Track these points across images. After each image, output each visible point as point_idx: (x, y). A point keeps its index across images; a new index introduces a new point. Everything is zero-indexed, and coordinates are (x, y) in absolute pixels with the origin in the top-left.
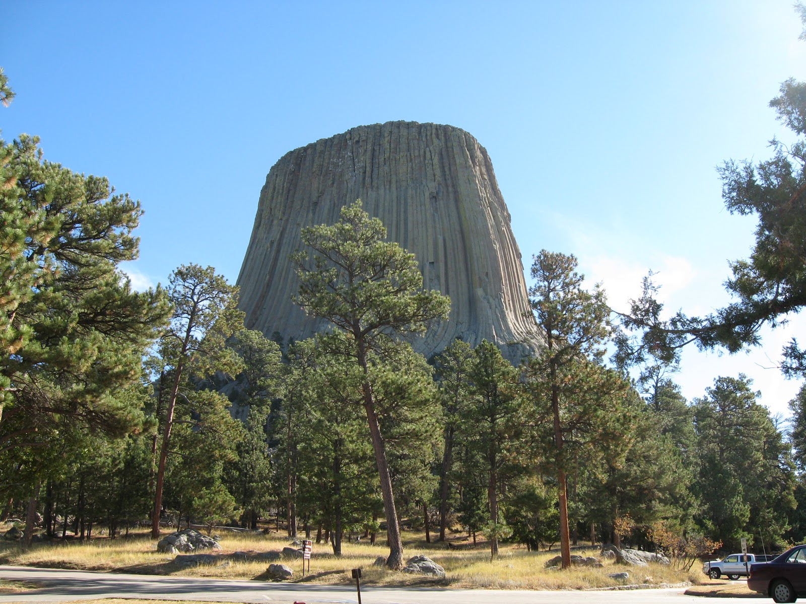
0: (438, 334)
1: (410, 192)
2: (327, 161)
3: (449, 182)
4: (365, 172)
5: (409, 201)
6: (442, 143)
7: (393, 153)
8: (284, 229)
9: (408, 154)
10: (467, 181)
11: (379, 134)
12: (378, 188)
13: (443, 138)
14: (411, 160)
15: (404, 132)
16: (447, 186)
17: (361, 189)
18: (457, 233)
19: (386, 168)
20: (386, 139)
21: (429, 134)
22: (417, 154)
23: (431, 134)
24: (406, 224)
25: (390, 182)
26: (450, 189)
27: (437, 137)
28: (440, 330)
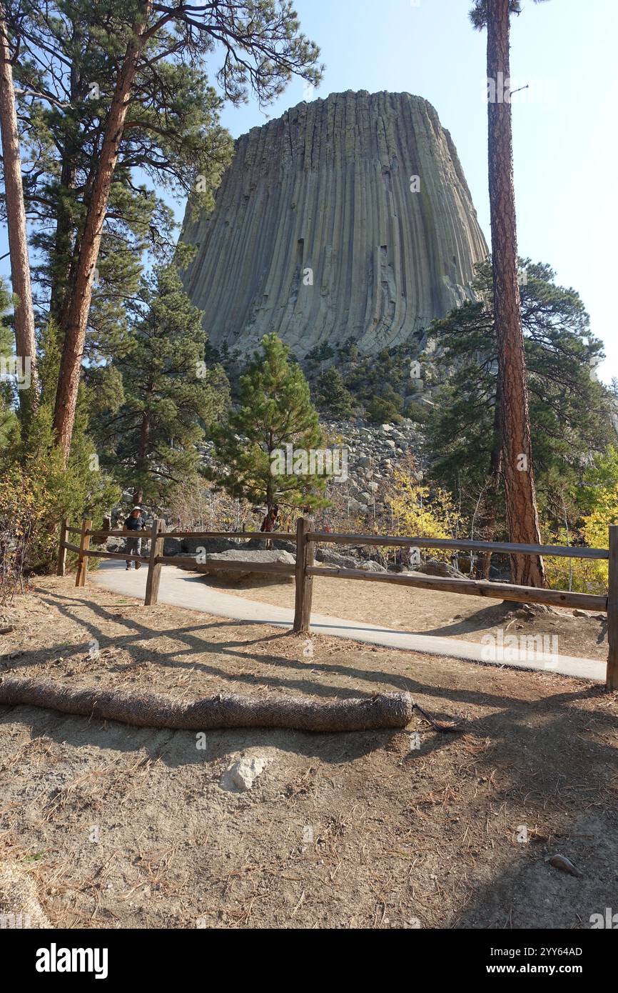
0: (391, 329)
1: (358, 168)
2: (261, 149)
3: (407, 156)
4: (303, 154)
5: (357, 177)
6: (398, 112)
7: (338, 127)
8: (211, 231)
9: (357, 128)
10: (429, 153)
11: (320, 110)
12: (319, 169)
13: (399, 106)
14: (360, 133)
15: (351, 103)
16: (404, 161)
17: (299, 172)
18: (416, 213)
19: (329, 145)
20: (330, 113)
21: (381, 102)
22: (367, 125)
23: (385, 103)
24: (352, 205)
25: (334, 160)
26: (408, 164)
27: (392, 105)
28: (394, 325)
